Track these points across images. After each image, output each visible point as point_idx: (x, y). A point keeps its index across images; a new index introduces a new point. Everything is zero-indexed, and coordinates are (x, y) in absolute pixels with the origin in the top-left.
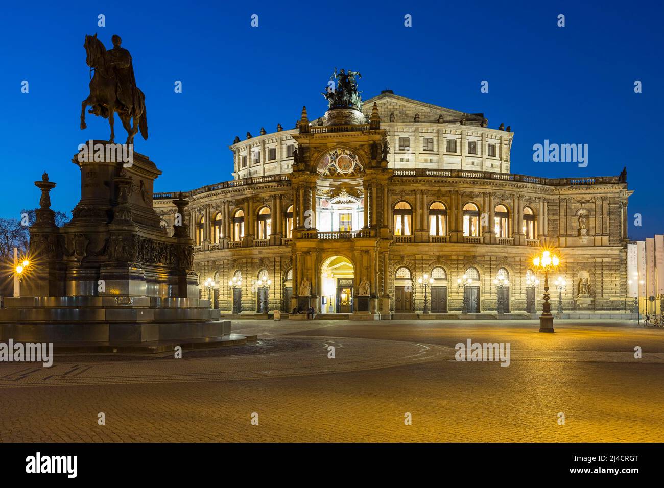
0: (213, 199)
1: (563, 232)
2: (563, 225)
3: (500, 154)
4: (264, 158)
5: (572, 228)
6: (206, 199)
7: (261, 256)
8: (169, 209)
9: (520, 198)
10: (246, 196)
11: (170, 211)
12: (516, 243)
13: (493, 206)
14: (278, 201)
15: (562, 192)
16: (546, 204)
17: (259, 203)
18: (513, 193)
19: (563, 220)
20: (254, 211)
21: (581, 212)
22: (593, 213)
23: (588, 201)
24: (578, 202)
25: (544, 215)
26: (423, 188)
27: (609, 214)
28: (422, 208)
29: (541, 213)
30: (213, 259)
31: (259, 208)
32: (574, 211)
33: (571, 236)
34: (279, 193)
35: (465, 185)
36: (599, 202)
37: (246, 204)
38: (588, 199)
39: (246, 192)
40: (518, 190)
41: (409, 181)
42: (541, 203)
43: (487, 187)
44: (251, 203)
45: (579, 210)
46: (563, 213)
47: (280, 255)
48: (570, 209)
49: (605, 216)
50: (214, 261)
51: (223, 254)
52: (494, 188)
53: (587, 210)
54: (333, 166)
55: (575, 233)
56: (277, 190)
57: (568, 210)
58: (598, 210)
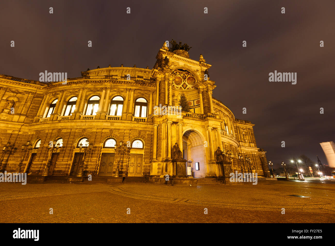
0: (72, 86)
1: (240, 140)
2: (239, 137)
5: (242, 139)
7: (113, 127)
8: (25, 90)
10: (105, 86)
14: (132, 93)
15: (237, 124)
17: (115, 92)
19: (239, 135)
20: (110, 97)
21: (243, 133)
22: (247, 134)
23: (245, 129)
24: (242, 129)
30: (60, 128)
31: (114, 96)
33: (243, 142)
34: (134, 88)
36: (248, 130)
37: (104, 91)
38: (244, 128)
44: (108, 91)
45: (242, 132)
46: (239, 132)
47: (130, 128)
49: (251, 136)
50: (60, 129)
51: (73, 124)
53: (245, 132)
56: (132, 86)
58: (248, 133)
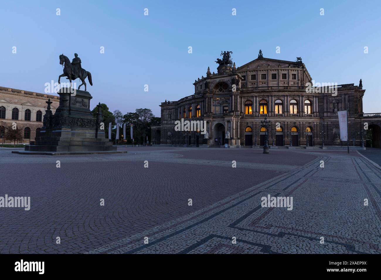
1: (325, 110)
2: (325, 107)
3: (298, 78)
4: (203, 87)
5: (330, 108)
6: (182, 104)
9: (302, 96)
11: (172, 108)
12: (300, 116)
13: (289, 100)
16: (317, 98)
18: (299, 94)
19: (325, 105)
20: (195, 107)
22: (340, 101)
24: (333, 97)
25: (316, 103)
26: (256, 95)
27: (349, 101)
28: (256, 103)
29: (315, 103)
31: (197, 106)
32: (331, 100)
33: (329, 112)
35: (275, 93)
36: (343, 96)
39: (193, 100)
40: (302, 93)
41: (250, 92)
42: (315, 98)
43: (285, 93)
44: (194, 104)
46: (325, 102)
48: (329, 100)
49: (347, 102)
52: (289, 93)
54: (221, 88)
55: (331, 110)
57: (328, 100)
58: (343, 100)
